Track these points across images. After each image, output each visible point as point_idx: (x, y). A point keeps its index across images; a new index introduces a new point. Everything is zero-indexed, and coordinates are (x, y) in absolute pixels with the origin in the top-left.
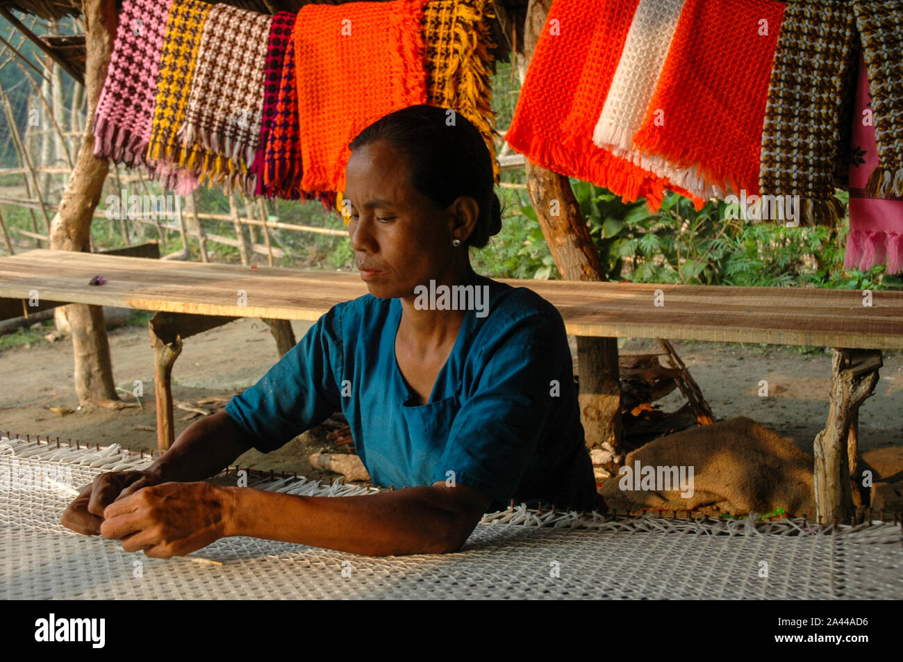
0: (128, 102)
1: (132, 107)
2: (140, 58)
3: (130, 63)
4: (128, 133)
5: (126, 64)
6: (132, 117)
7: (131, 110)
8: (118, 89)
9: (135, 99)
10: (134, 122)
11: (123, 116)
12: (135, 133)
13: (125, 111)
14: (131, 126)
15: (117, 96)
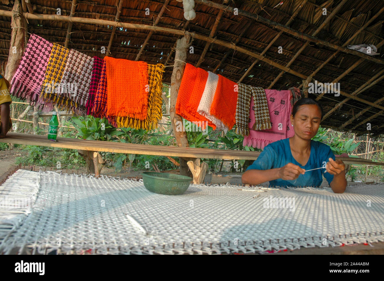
0: (28, 76)
1: (29, 78)
2: (35, 61)
3: (31, 62)
4: (26, 87)
5: (29, 62)
6: (28, 81)
7: (28, 78)
8: (25, 70)
9: (30, 75)
10: (29, 83)
11: (25, 80)
12: (29, 87)
13: (26, 79)
14: (27, 85)
15: (24, 73)
